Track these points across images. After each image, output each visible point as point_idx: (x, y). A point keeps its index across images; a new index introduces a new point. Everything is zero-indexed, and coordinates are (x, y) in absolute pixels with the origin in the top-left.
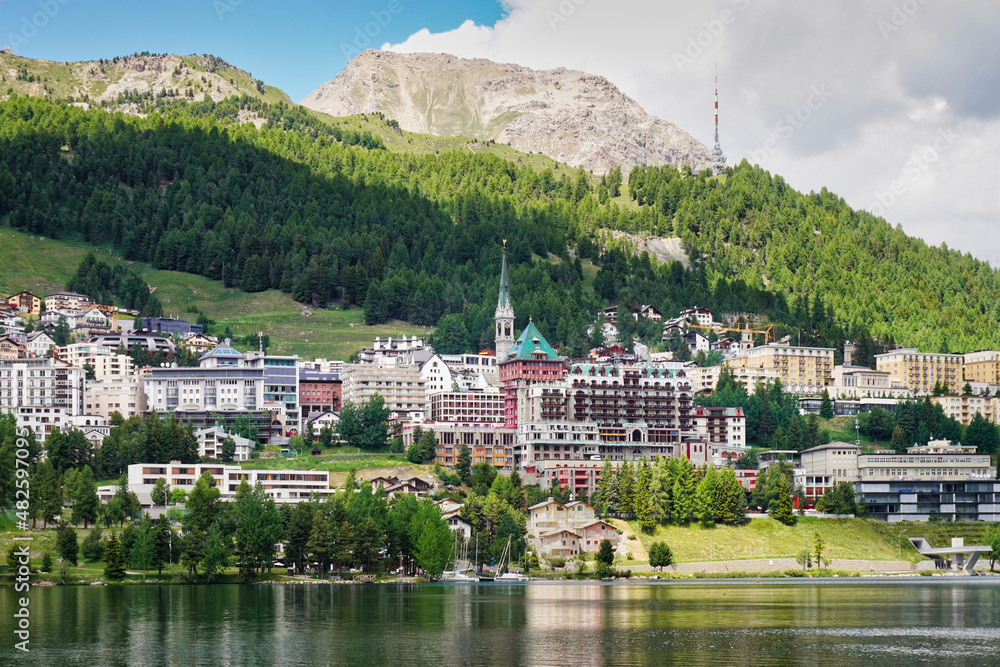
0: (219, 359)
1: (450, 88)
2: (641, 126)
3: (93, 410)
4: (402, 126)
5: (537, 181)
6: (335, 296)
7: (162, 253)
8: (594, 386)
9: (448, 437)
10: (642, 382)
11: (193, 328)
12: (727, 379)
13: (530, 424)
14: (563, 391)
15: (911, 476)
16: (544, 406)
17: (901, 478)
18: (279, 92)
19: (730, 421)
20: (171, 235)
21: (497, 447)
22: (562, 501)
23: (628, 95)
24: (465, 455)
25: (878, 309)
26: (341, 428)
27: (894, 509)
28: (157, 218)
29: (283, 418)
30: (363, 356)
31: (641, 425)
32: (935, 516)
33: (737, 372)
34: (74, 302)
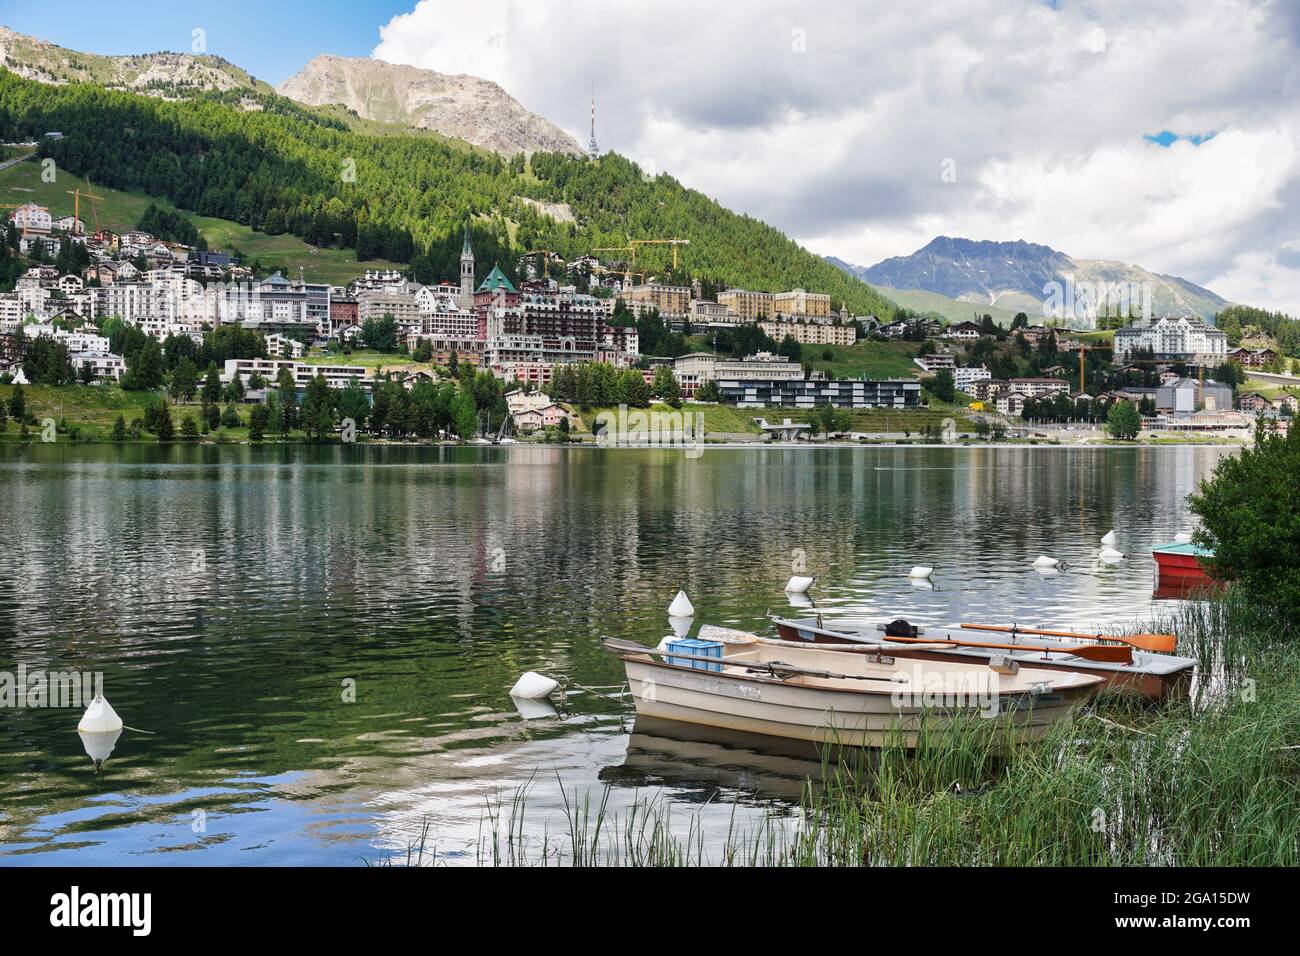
0: (274, 285)
1: (383, 85)
2: (523, 119)
3: (182, 320)
4: (359, 114)
5: (465, 160)
6: (334, 240)
7: (205, 205)
8: (539, 310)
9: (440, 344)
10: (572, 309)
11: (232, 261)
12: (620, 306)
13: (495, 337)
14: (518, 314)
15: (750, 377)
16: (505, 324)
17: (745, 378)
18: (267, 85)
19: (628, 337)
20: (211, 193)
21: (473, 352)
22: (527, 391)
23: (512, 96)
24: (454, 357)
25: (704, 259)
26: (363, 336)
27: (741, 398)
28: (200, 179)
29: (320, 328)
30: (358, 283)
31: (571, 339)
32: (769, 404)
33: (627, 303)
34: (143, 239)
